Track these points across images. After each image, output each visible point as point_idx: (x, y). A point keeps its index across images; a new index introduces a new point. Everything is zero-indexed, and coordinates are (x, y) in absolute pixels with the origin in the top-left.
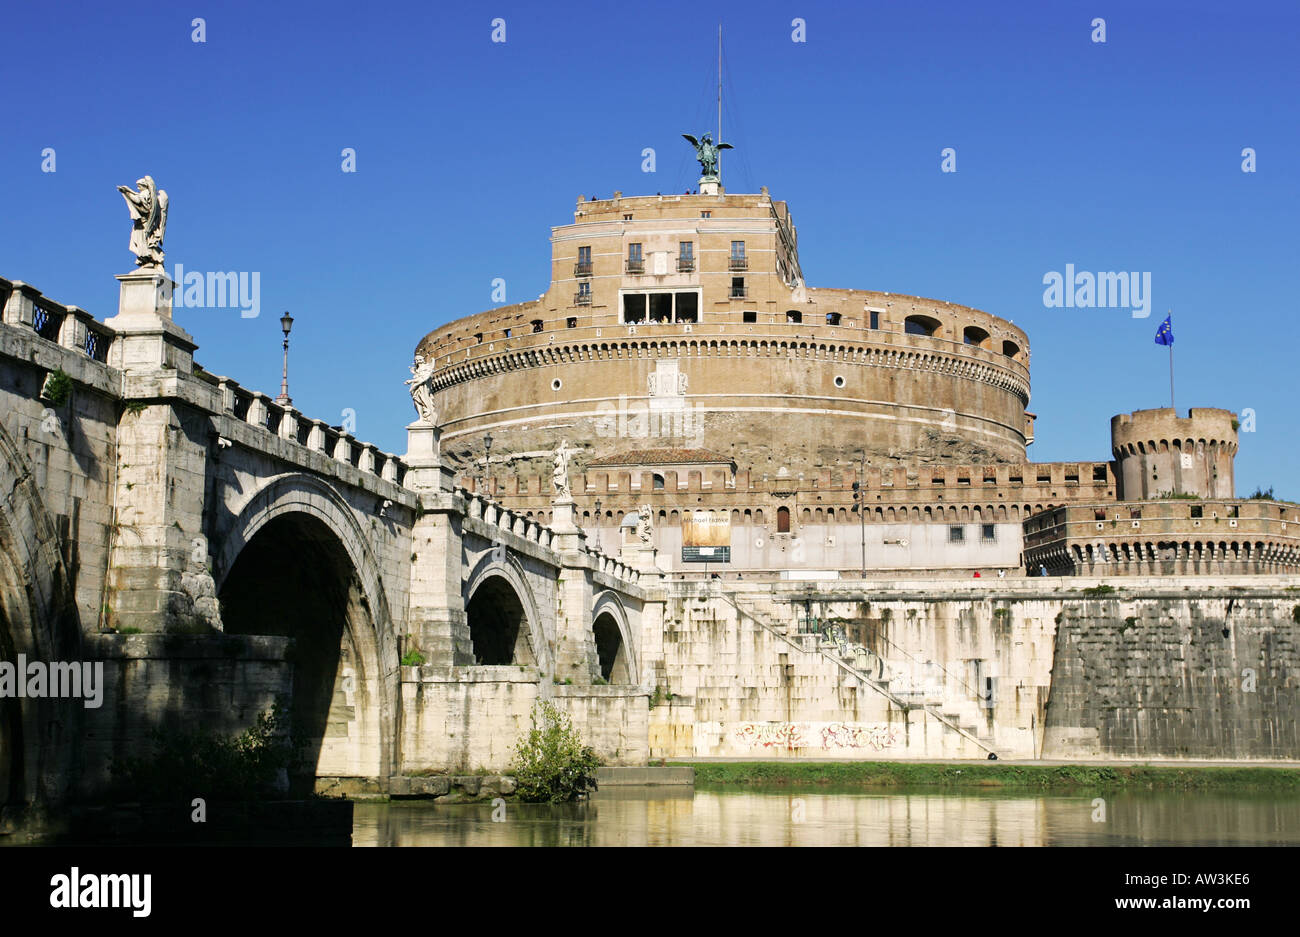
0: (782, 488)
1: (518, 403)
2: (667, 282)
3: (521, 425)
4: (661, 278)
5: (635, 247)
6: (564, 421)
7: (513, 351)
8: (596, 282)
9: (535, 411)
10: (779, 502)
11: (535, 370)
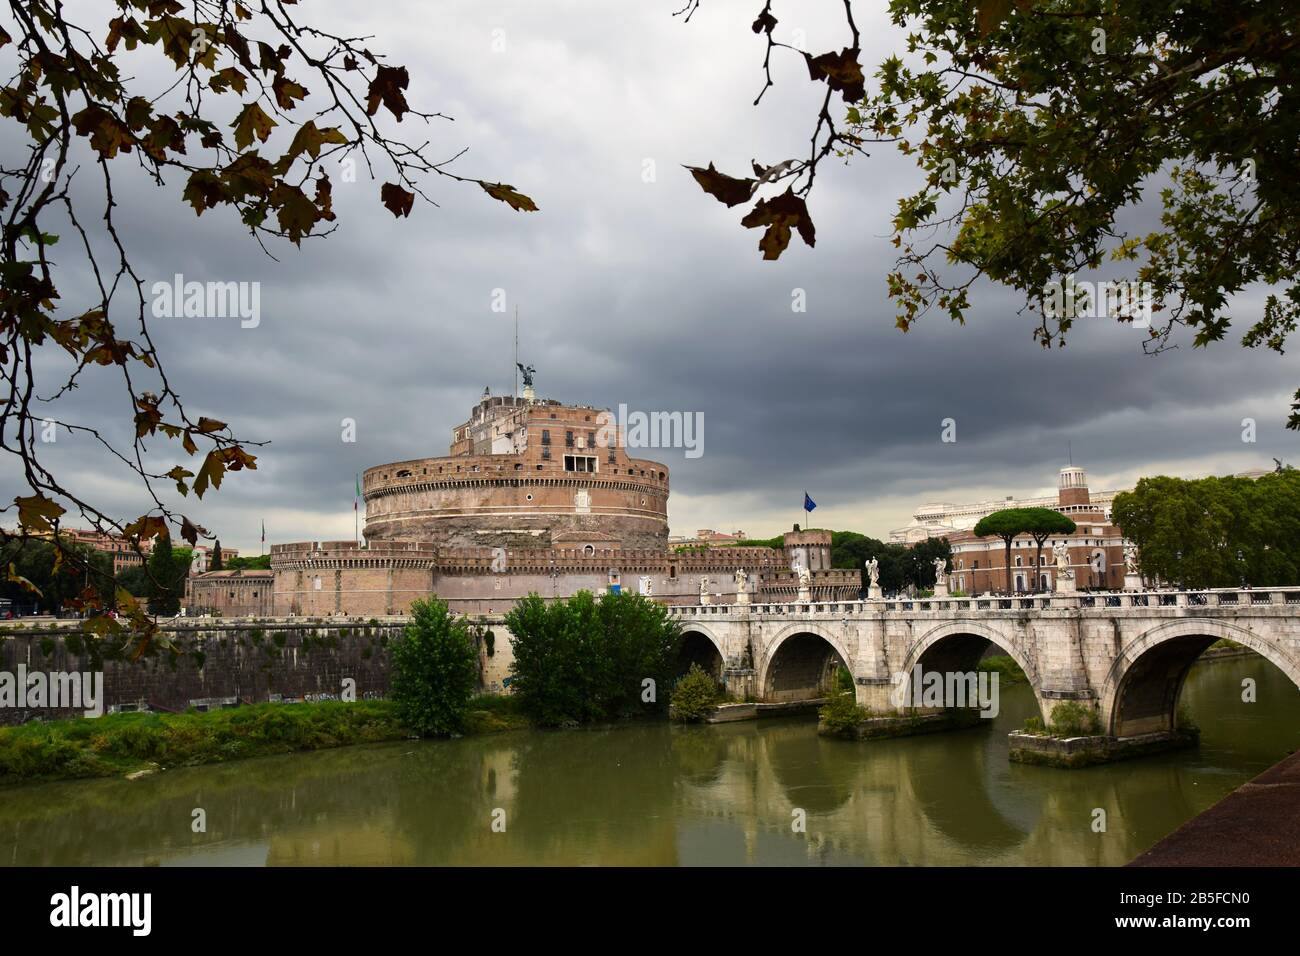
0: (672, 558)
1: (504, 504)
2: (584, 451)
3: (507, 516)
4: (581, 449)
5: (570, 433)
6: (534, 516)
7: (502, 478)
8: (553, 449)
9: (517, 510)
10: (671, 565)
11: (515, 489)
